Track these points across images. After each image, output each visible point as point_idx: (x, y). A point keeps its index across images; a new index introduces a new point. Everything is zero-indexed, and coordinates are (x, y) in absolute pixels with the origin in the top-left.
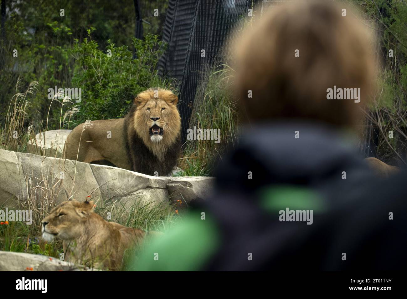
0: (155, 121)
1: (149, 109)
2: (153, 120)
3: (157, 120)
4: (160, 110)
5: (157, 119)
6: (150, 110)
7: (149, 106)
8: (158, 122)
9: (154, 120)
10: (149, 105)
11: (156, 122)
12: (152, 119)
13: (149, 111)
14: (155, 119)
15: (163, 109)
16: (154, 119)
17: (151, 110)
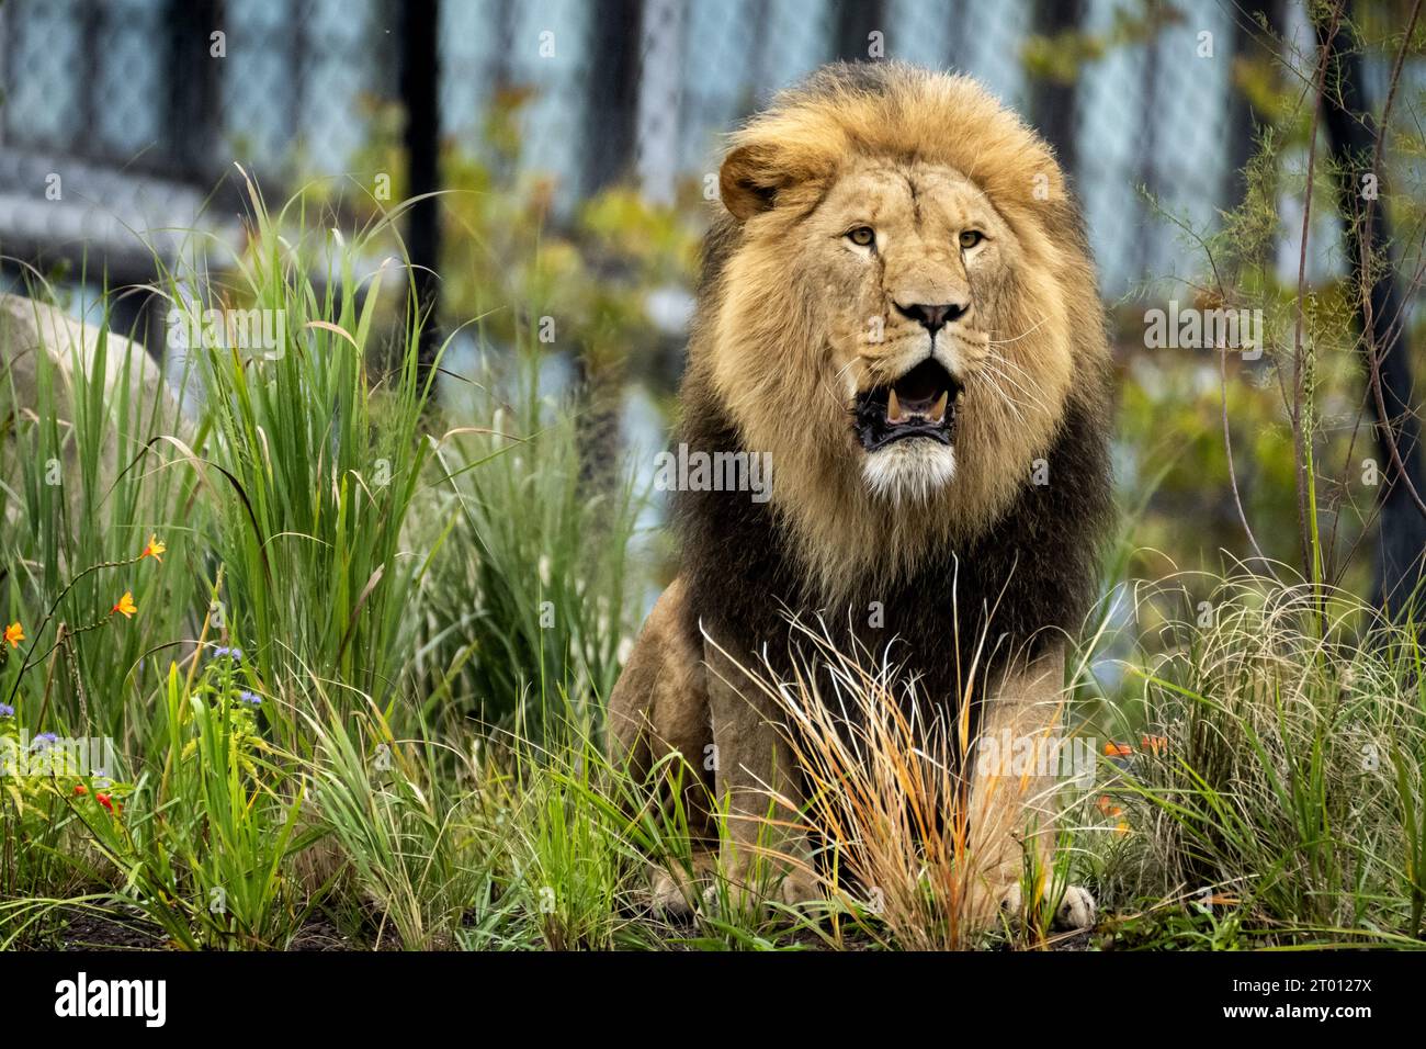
0: (933, 333)
1: (863, 234)
2: (915, 326)
3: (951, 326)
4: (951, 243)
5: (954, 313)
6: (871, 243)
7: (864, 213)
8: (950, 341)
9: (925, 325)
10: (856, 198)
11: (938, 337)
12: (914, 312)
13: (863, 253)
14: (931, 318)
15: (972, 237)
16: (929, 312)
17: (882, 239)
